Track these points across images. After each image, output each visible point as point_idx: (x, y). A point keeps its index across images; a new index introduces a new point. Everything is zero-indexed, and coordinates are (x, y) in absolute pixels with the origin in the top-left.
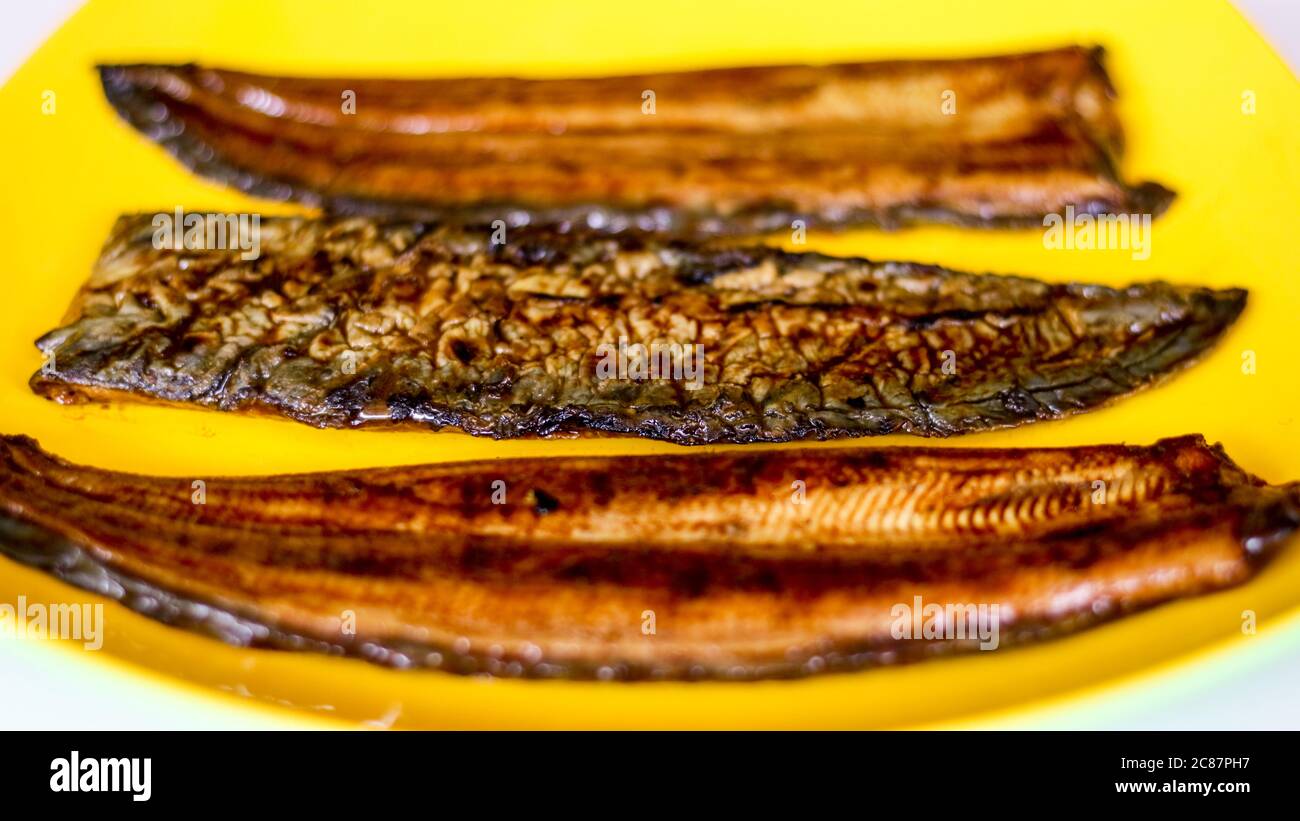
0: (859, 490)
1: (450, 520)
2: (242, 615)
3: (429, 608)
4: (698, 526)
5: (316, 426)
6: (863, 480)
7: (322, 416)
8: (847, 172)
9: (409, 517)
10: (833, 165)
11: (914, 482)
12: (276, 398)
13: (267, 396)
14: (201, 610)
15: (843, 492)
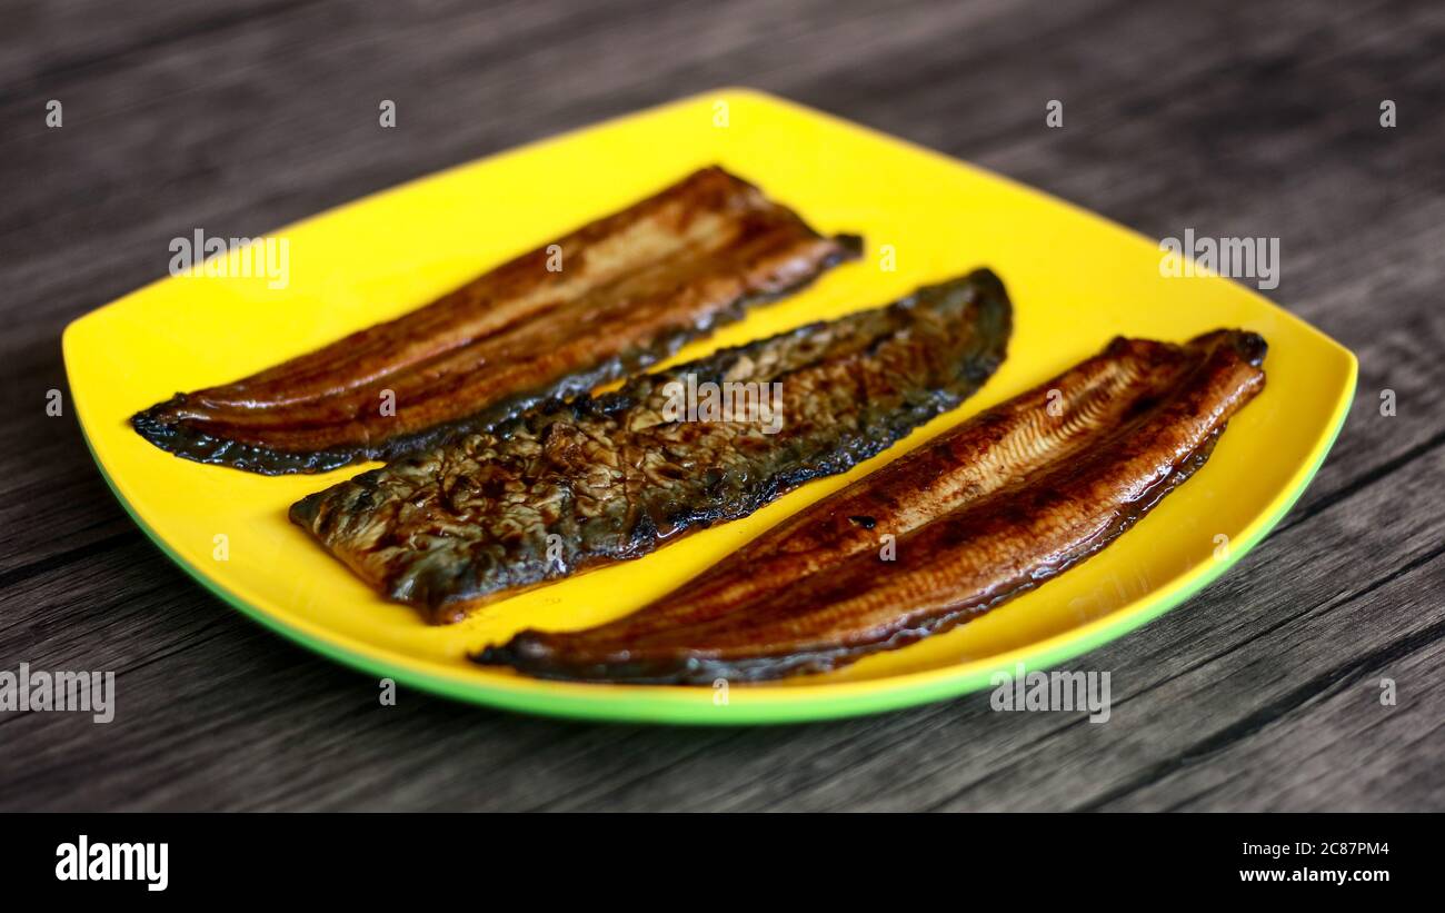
0: (1009, 436)
1: (827, 556)
2: (821, 649)
3: (910, 595)
4: (955, 495)
5: (637, 557)
6: (1006, 432)
7: (636, 550)
8: (689, 293)
9: (804, 565)
10: (680, 289)
11: (1028, 421)
12: (601, 551)
13: (594, 551)
14: (790, 661)
15: (1003, 442)
